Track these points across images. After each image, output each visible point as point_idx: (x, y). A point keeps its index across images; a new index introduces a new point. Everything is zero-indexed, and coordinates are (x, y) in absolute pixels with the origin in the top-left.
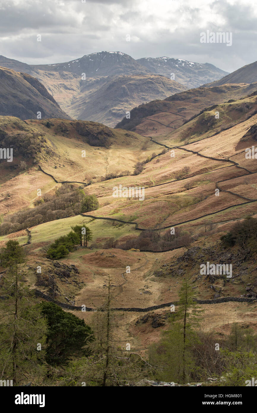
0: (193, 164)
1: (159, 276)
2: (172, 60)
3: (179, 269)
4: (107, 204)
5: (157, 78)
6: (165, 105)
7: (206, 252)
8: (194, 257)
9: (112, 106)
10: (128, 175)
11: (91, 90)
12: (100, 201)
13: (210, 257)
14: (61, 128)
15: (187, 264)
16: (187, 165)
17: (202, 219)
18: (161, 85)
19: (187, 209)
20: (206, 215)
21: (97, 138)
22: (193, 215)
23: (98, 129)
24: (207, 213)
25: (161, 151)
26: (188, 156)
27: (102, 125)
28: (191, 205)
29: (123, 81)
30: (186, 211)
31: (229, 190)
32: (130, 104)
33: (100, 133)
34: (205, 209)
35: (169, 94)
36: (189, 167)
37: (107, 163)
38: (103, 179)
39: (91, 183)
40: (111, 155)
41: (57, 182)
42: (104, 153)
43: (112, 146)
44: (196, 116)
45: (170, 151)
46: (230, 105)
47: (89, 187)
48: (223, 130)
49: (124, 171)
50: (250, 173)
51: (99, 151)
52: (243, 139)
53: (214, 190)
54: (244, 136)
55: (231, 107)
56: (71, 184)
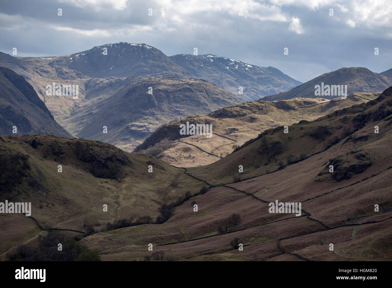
0: (245, 211)
2: (221, 59)
5: (198, 84)
9: (131, 121)
10: (148, 223)
11: (101, 97)
14: (53, 150)
16: (236, 212)
18: (204, 94)
21: (105, 166)
23: (107, 153)
25: (198, 190)
26: (239, 198)
27: (114, 148)
31: (295, 252)
32: (157, 119)
33: (110, 159)
35: (214, 108)
36: (238, 216)
37: (117, 203)
38: (111, 227)
39: (92, 232)
40: (124, 192)
41: (41, 229)
42: (114, 188)
43: (127, 179)
44: (252, 141)
45: (213, 190)
46: (302, 128)
47: (90, 237)
48: (290, 163)
49: (142, 216)
50: (327, 228)
51: (107, 186)
52: (318, 178)
53: (274, 251)
54: (320, 174)
55: (303, 131)
56: (62, 232)
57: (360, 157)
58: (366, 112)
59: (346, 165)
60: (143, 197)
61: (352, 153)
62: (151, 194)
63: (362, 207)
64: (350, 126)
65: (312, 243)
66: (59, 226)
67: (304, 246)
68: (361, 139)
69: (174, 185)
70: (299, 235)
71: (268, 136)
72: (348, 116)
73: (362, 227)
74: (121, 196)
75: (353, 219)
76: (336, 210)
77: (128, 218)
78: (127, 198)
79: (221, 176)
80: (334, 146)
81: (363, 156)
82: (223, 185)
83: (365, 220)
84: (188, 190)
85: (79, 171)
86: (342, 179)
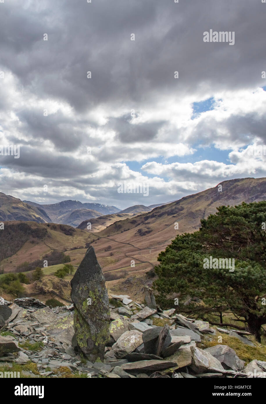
0: (112, 245)
1: (113, 291)
2: (98, 204)
3: (124, 287)
4: (74, 260)
5: (92, 211)
6: (96, 221)
7: (138, 280)
8: (132, 281)
9: (73, 221)
10: (83, 248)
11: (64, 215)
12: (71, 258)
13: (141, 283)
14: (54, 227)
15: (128, 285)
16: (110, 245)
17: (120, 269)
18: (94, 214)
19: (112, 264)
20: (123, 267)
21: (68, 232)
22: (115, 267)
23: (69, 228)
24: (123, 266)
25: (97, 239)
26: (110, 241)
27: (71, 227)
28: (114, 262)
29: (77, 211)
30: (111, 265)
31: (132, 257)
32: (81, 221)
33: (70, 230)
34: (121, 264)
35: (96, 217)
36: (111, 246)
37: (73, 242)
38: (72, 249)
39: (66, 250)
40: (75, 239)
41: (52, 249)
42: (72, 238)
43: (75, 236)
44: (112, 225)
45: (101, 239)
46: (127, 221)
47: (66, 252)
48: (125, 231)
49: (81, 246)
50: (141, 250)
51: (70, 237)
52: (135, 235)
53: (124, 256)
54: (135, 234)
55: (128, 222)
56: (57, 251)
57: (148, 228)
58: (148, 215)
59: (144, 231)
60: (80, 241)
61: (146, 227)
62: (82, 240)
63: (151, 244)
64: (143, 220)
65: (136, 254)
66: (57, 249)
67: (134, 255)
68: (147, 223)
69: (89, 237)
70: (131, 252)
71: (117, 223)
72: (142, 217)
73: (153, 249)
74: (74, 240)
75: (149, 247)
76: (142, 244)
77: (77, 247)
78: (76, 241)
79: (103, 235)
80: (138, 226)
81: (149, 228)
82: (104, 237)
83: (153, 247)
84: (93, 239)
85: (61, 233)
86: (143, 235)
